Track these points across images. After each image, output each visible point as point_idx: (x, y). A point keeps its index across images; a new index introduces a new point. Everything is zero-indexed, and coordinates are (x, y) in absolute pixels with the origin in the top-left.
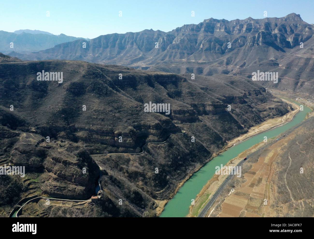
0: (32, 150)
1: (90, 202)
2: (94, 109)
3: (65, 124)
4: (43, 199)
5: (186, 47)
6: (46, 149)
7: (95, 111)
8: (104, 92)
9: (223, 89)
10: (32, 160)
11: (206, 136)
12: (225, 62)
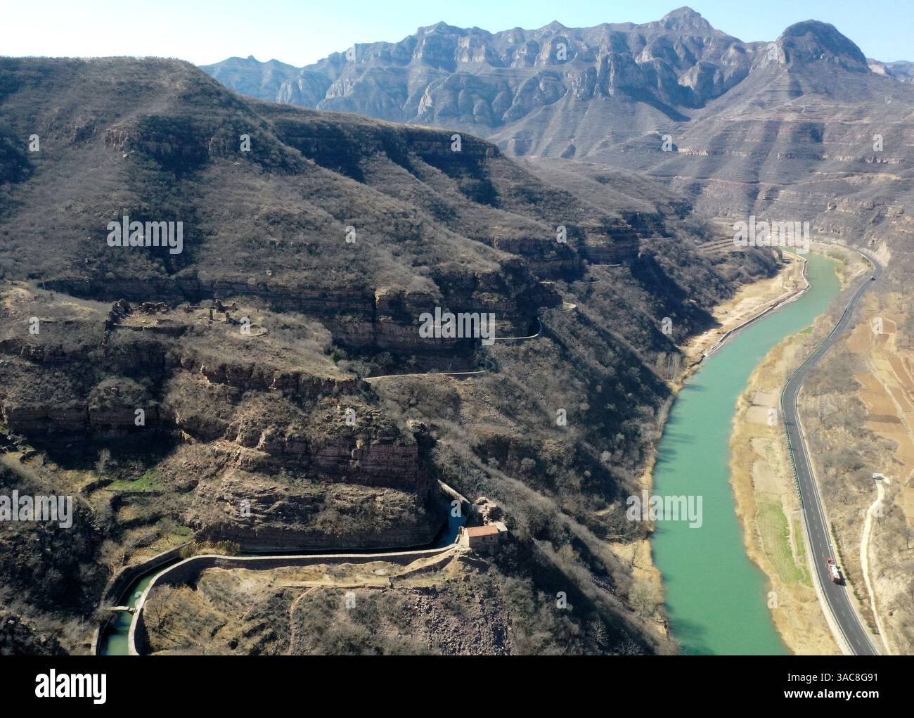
0: (95, 347)
1: (468, 553)
2: (265, 210)
3: (158, 270)
4: (219, 565)
5: (376, 107)
6: (161, 338)
7: (268, 217)
8: (274, 157)
9: (594, 192)
10: (107, 391)
11: (627, 325)
12: (513, 146)
